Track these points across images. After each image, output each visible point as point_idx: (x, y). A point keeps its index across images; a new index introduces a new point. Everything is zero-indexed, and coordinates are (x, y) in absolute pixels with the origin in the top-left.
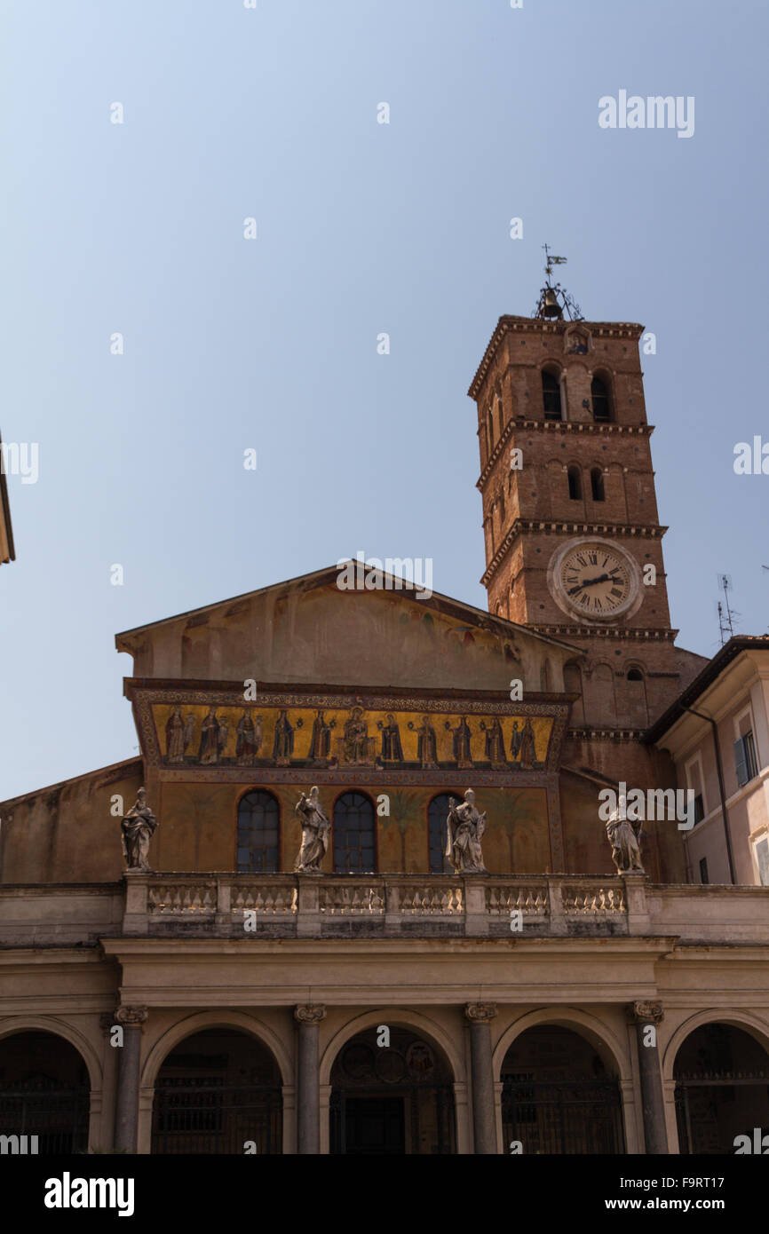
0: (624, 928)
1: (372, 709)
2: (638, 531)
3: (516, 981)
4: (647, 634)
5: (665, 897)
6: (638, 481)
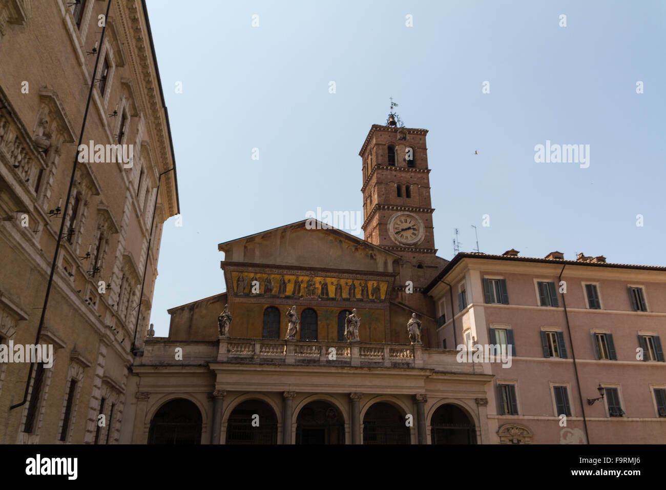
0: (413, 365)
1: (317, 277)
2: (423, 210)
3: (369, 384)
4: (425, 251)
5: (429, 353)
6: (424, 191)
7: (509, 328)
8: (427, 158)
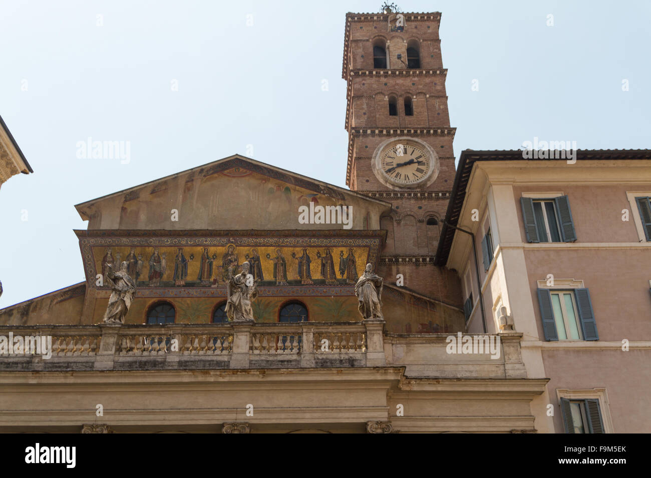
1: (241, 246)
2: (435, 132)
4: (440, 195)
6: (437, 102)
7: (580, 286)
8: (440, 54)
